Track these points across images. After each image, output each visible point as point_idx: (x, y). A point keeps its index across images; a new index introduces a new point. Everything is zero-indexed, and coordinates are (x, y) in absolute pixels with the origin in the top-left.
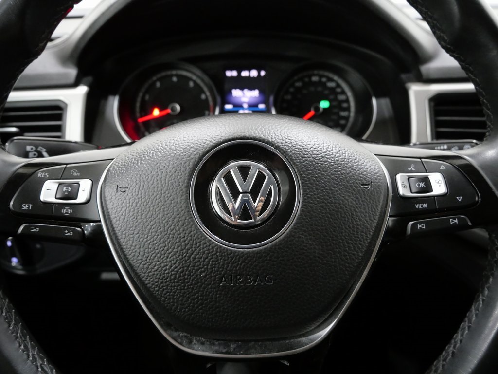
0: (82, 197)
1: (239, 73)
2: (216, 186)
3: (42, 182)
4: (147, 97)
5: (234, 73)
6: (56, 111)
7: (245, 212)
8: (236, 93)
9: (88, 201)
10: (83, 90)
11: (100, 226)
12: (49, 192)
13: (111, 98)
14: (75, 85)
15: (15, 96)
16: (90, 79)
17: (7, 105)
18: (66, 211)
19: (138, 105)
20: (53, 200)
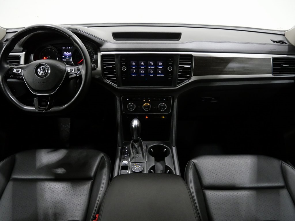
0: (20, 72)
1: (66, 48)
2: (39, 70)
3: (14, 69)
4: (42, 54)
5: (68, 48)
6: (18, 58)
7: (42, 74)
8: (65, 53)
9: (21, 72)
10: (24, 53)
11: (23, 77)
12: (15, 71)
13: (32, 55)
14: (22, 52)
15: (11, 54)
16: (26, 50)
17: (9, 56)
18: (18, 74)
19: (40, 56)
20: (15, 72)
